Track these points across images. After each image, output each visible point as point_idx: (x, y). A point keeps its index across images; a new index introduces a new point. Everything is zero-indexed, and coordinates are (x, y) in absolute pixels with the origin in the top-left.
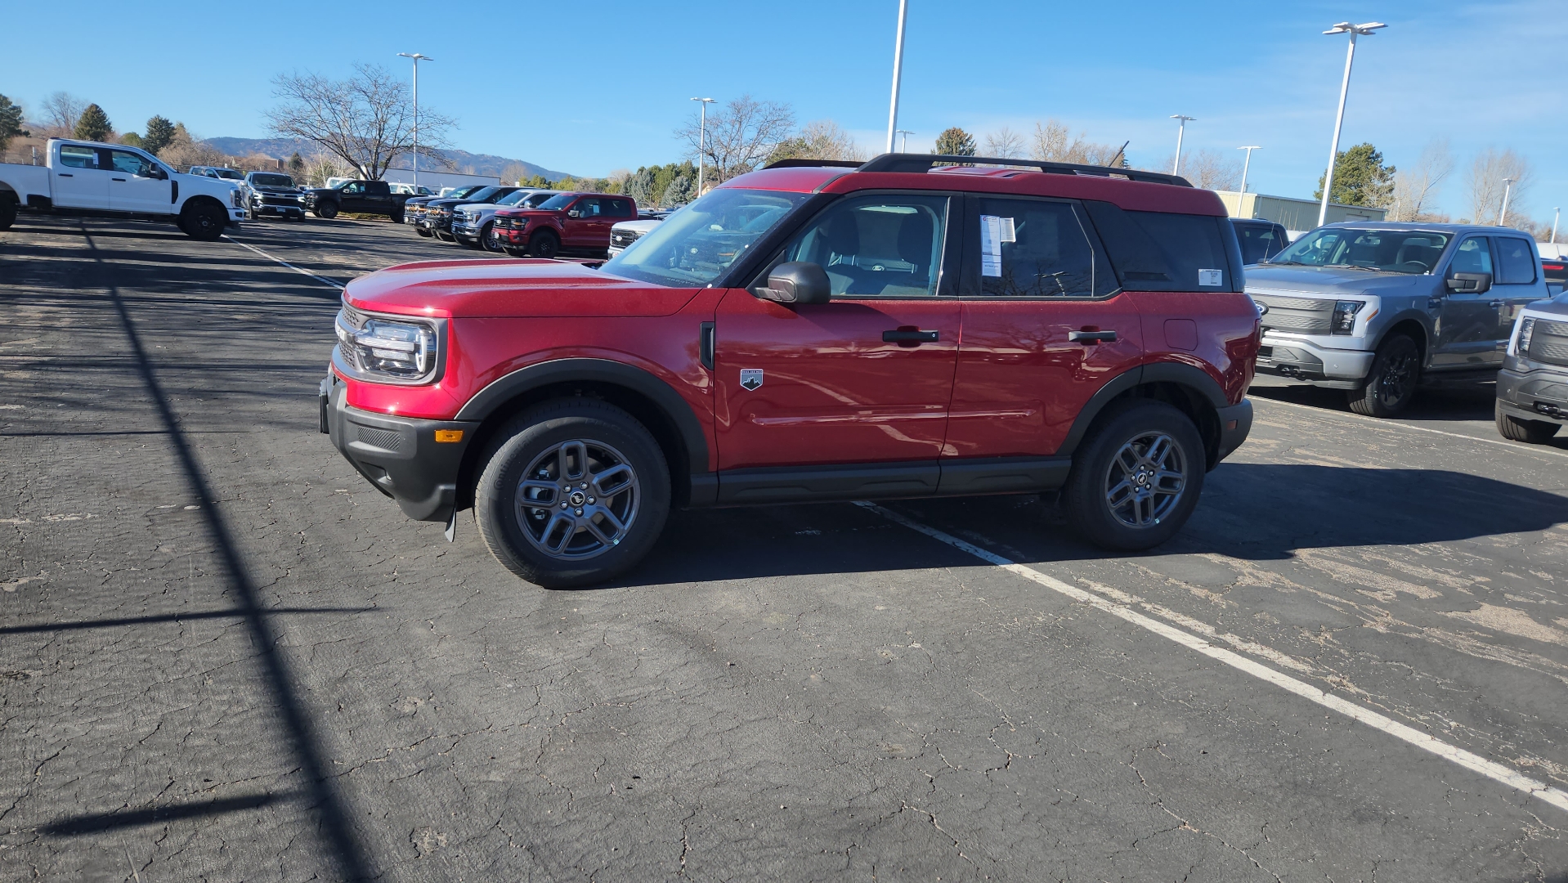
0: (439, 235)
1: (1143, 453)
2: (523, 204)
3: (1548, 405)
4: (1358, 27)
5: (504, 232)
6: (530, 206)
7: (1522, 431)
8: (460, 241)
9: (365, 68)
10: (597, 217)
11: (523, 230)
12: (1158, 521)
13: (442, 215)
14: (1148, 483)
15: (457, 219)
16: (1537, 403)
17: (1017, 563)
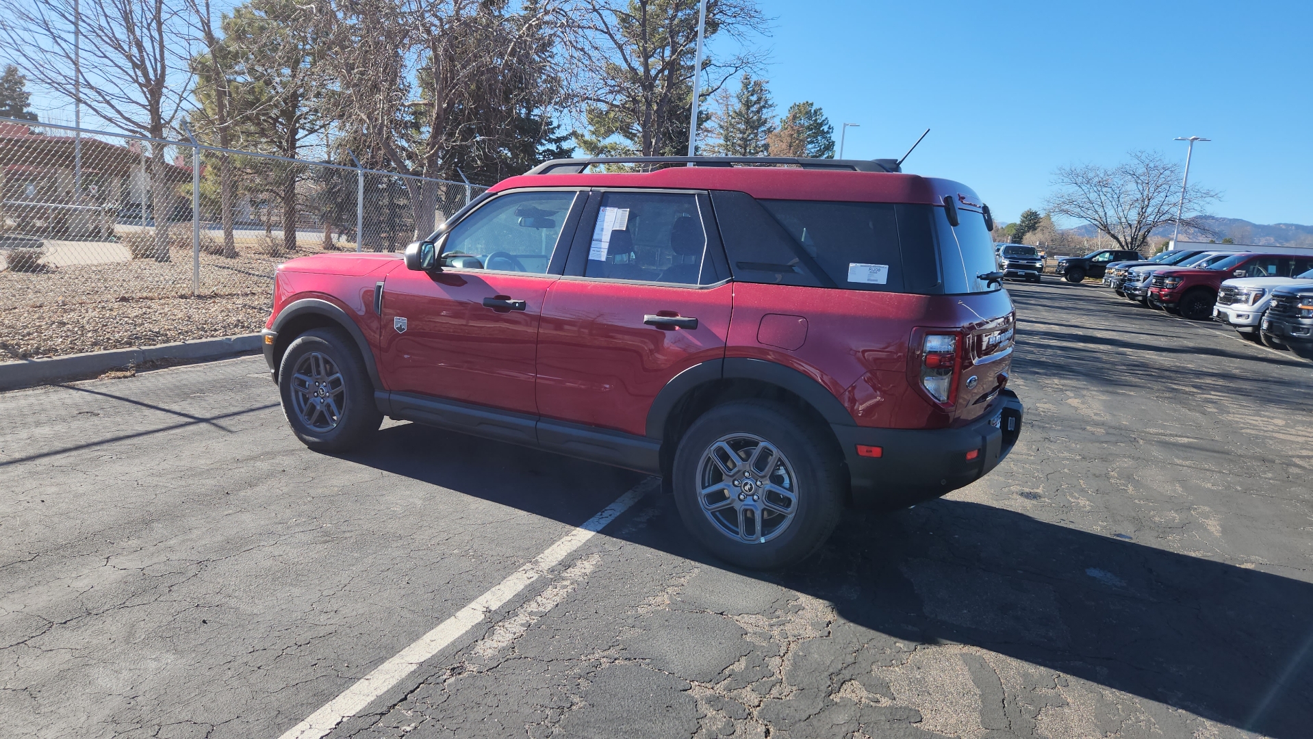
1: (746, 458)
9: (1139, 154)
11: (1176, 288)
12: (763, 541)
14: (755, 494)
17: (598, 532)
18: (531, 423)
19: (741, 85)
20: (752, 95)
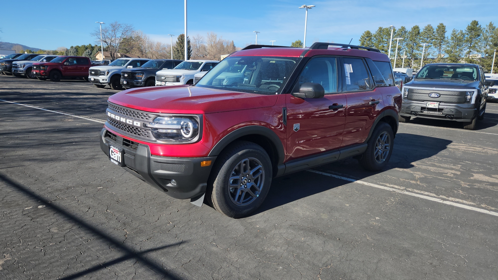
0: (4, 73)
1: (381, 139)
2: (43, 60)
3: (414, 112)
4: (308, 6)
5: (38, 71)
6: (46, 61)
7: (404, 120)
8: (15, 75)
10: (75, 65)
11: (46, 70)
12: (384, 160)
13: (6, 65)
14: (382, 148)
15: (14, 67)
16: (411, 112)
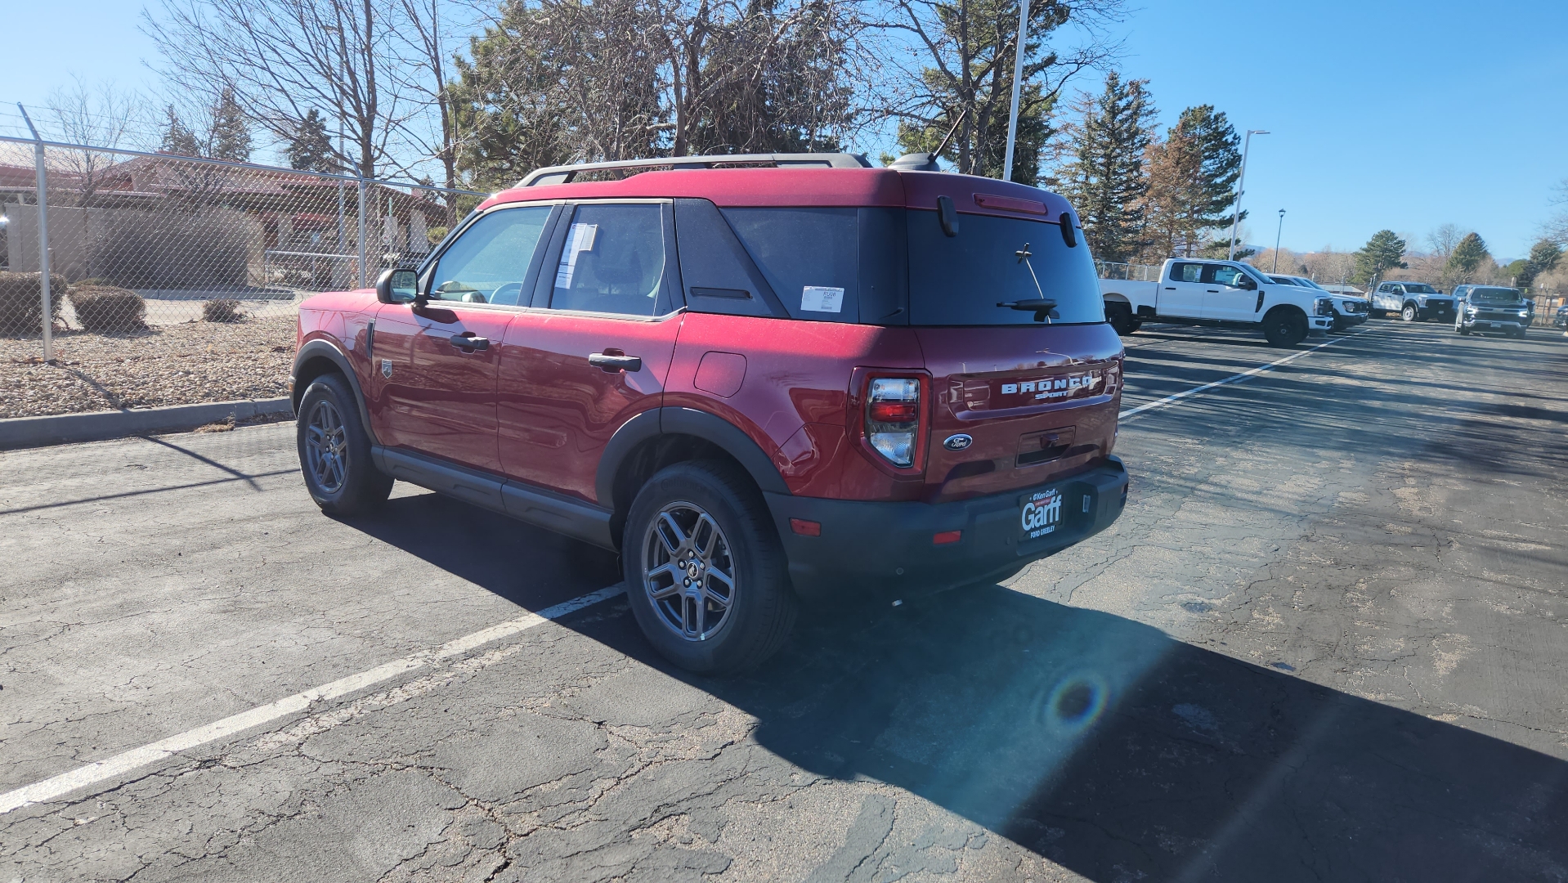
1: (684, 531)
12: (704, 637)
14: (699, 578)
17: (552, 619)
18: (497, 485)
19: (1105, 88)
20: (1120, 99)
